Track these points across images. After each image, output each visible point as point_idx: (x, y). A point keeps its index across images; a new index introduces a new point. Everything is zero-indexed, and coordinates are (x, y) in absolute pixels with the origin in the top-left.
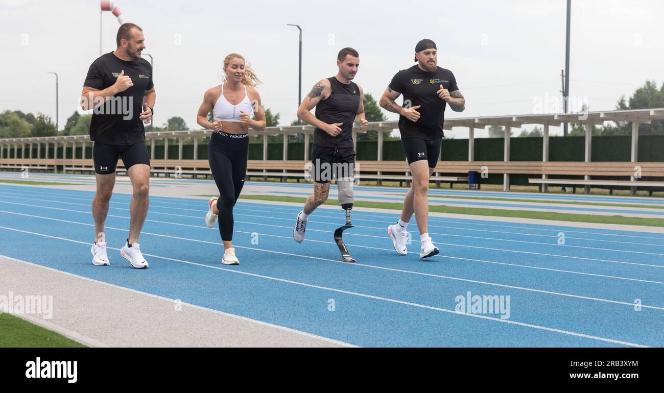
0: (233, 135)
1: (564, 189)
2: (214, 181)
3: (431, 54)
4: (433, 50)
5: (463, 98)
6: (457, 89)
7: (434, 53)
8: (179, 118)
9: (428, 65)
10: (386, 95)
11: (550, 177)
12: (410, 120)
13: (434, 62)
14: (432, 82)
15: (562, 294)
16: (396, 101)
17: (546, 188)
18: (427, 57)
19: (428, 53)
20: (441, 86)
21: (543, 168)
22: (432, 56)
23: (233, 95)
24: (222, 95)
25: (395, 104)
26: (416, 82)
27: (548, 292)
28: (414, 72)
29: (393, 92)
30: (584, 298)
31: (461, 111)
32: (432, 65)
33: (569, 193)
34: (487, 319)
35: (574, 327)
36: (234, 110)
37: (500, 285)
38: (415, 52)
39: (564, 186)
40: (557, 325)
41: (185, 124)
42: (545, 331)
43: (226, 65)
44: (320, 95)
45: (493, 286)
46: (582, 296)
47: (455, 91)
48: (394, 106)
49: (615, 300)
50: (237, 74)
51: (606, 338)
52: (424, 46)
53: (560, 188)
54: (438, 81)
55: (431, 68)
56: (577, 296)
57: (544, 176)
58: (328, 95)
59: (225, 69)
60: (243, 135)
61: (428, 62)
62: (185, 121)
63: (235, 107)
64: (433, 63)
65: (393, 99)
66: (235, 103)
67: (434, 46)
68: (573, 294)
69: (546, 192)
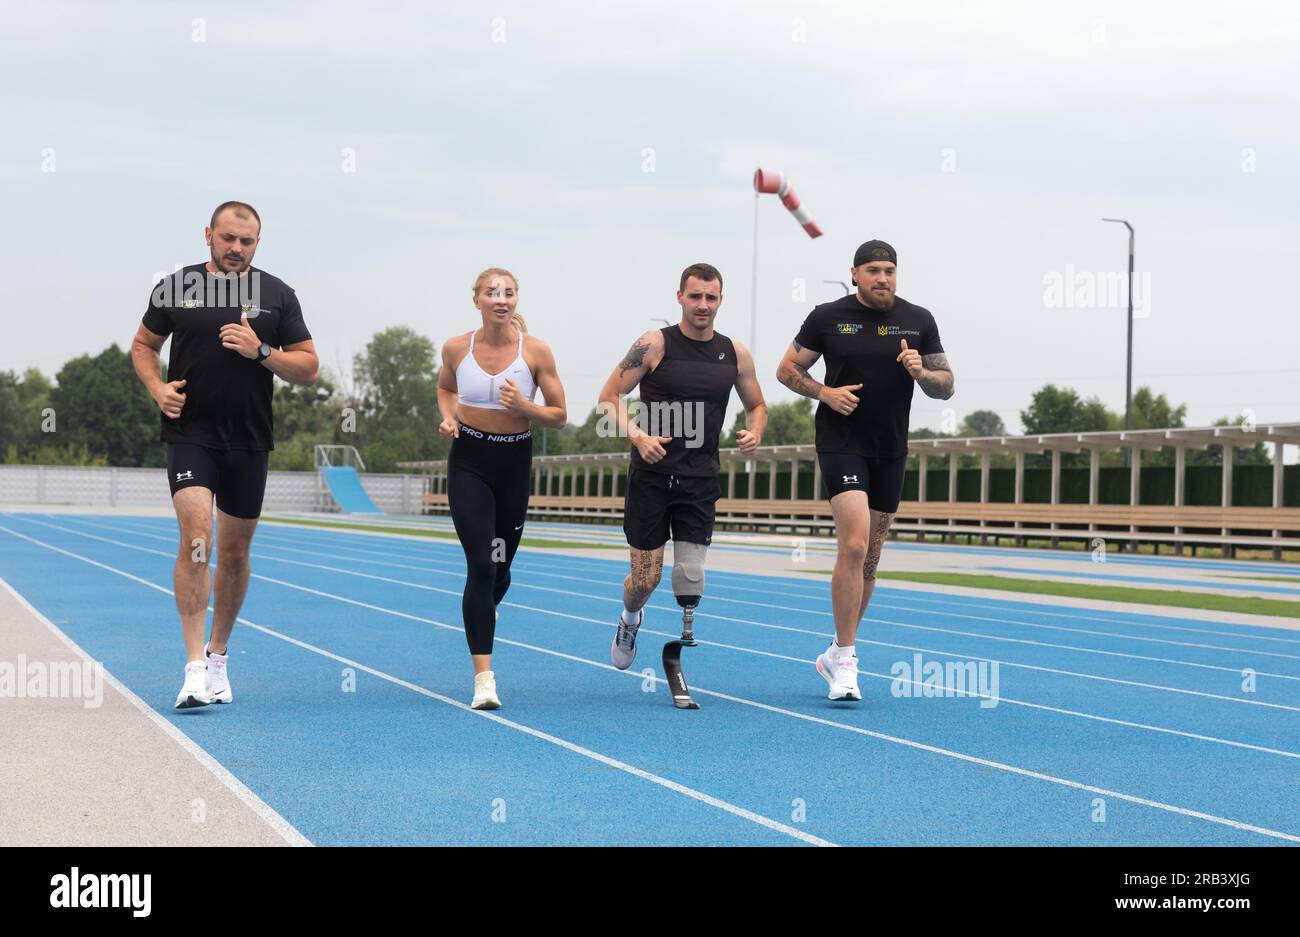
0: (494, 435)
3: (883, 273)
4: (890, 264)
5: (948, 370)
6: (940, 350)
7: (889, 271)
8: (990, 413)
9: (875, 295)
10: (789, 359)
12: (836, 412)
13: (888, 289)
14: (883, 331)
16: (810, 371)
18: (872, 278)
19: (875, 270)
20: (904, 341)
22: (883, 278)
23: (494, 354)
24: (471, 352)
25: (809, 377)
26: (847, 329)
28: (846, 308)
29: (805, 352)
31: (946, 399)
32: (882, 295)
36: (492, 386)
38: (853, 266)
41: (1002, 425)
43: (477, 290)
44: (640, 364)
47: (934, 355)
48: (807, 383)
50: (497, 308)
52: (873, 255)
54: (895, 330)
55: (880, 302)
58: (655, 364)
59: (476, 300)
60: (516, 435)
61: (874, 288)
62: (1003, 420)
63: (492, 379)
64: (885, 291)
65: (804, 367)
66: (493, 370)
67: (892, 256)
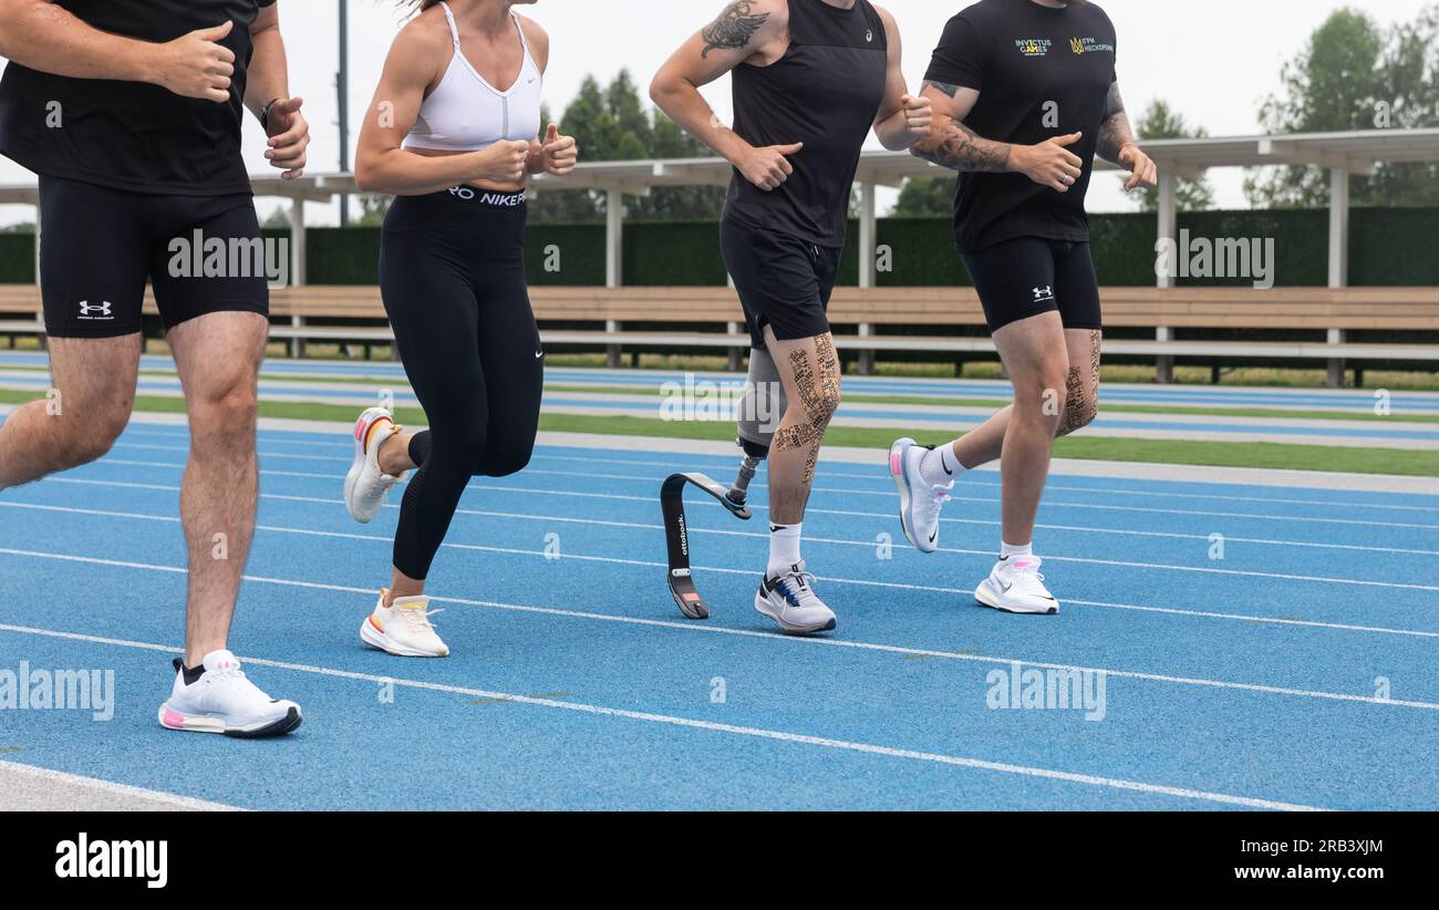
0: (492, 193)
1: (343, 350)
2: (401, 365)
11: (311, 321)
14: (1077, 48)
15: (319, 586)
17: (302, 348)
21: (293, 302)
26: (1032, 48)
27: (287, 582)
30: (370, 592)
33: (356, 359)
34: (136, 648)
35: (340, 658)
37: (175, 569)
39: (343, 344)
40: (302, 655)
42: (272, 669)
44: (743, 44)
45: (159, 572)
46: (364, 587)
49: (439, 595)
51: (411, 679)
53: (334, 349)
54: (1091, 44)
56: (352, 589)
57: (296, 321)
68: (345, 585)
69: (302, 356)
